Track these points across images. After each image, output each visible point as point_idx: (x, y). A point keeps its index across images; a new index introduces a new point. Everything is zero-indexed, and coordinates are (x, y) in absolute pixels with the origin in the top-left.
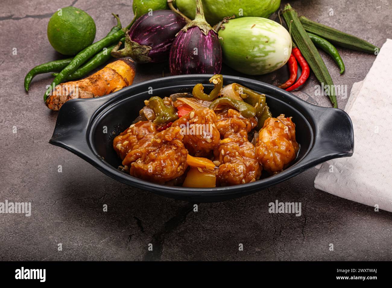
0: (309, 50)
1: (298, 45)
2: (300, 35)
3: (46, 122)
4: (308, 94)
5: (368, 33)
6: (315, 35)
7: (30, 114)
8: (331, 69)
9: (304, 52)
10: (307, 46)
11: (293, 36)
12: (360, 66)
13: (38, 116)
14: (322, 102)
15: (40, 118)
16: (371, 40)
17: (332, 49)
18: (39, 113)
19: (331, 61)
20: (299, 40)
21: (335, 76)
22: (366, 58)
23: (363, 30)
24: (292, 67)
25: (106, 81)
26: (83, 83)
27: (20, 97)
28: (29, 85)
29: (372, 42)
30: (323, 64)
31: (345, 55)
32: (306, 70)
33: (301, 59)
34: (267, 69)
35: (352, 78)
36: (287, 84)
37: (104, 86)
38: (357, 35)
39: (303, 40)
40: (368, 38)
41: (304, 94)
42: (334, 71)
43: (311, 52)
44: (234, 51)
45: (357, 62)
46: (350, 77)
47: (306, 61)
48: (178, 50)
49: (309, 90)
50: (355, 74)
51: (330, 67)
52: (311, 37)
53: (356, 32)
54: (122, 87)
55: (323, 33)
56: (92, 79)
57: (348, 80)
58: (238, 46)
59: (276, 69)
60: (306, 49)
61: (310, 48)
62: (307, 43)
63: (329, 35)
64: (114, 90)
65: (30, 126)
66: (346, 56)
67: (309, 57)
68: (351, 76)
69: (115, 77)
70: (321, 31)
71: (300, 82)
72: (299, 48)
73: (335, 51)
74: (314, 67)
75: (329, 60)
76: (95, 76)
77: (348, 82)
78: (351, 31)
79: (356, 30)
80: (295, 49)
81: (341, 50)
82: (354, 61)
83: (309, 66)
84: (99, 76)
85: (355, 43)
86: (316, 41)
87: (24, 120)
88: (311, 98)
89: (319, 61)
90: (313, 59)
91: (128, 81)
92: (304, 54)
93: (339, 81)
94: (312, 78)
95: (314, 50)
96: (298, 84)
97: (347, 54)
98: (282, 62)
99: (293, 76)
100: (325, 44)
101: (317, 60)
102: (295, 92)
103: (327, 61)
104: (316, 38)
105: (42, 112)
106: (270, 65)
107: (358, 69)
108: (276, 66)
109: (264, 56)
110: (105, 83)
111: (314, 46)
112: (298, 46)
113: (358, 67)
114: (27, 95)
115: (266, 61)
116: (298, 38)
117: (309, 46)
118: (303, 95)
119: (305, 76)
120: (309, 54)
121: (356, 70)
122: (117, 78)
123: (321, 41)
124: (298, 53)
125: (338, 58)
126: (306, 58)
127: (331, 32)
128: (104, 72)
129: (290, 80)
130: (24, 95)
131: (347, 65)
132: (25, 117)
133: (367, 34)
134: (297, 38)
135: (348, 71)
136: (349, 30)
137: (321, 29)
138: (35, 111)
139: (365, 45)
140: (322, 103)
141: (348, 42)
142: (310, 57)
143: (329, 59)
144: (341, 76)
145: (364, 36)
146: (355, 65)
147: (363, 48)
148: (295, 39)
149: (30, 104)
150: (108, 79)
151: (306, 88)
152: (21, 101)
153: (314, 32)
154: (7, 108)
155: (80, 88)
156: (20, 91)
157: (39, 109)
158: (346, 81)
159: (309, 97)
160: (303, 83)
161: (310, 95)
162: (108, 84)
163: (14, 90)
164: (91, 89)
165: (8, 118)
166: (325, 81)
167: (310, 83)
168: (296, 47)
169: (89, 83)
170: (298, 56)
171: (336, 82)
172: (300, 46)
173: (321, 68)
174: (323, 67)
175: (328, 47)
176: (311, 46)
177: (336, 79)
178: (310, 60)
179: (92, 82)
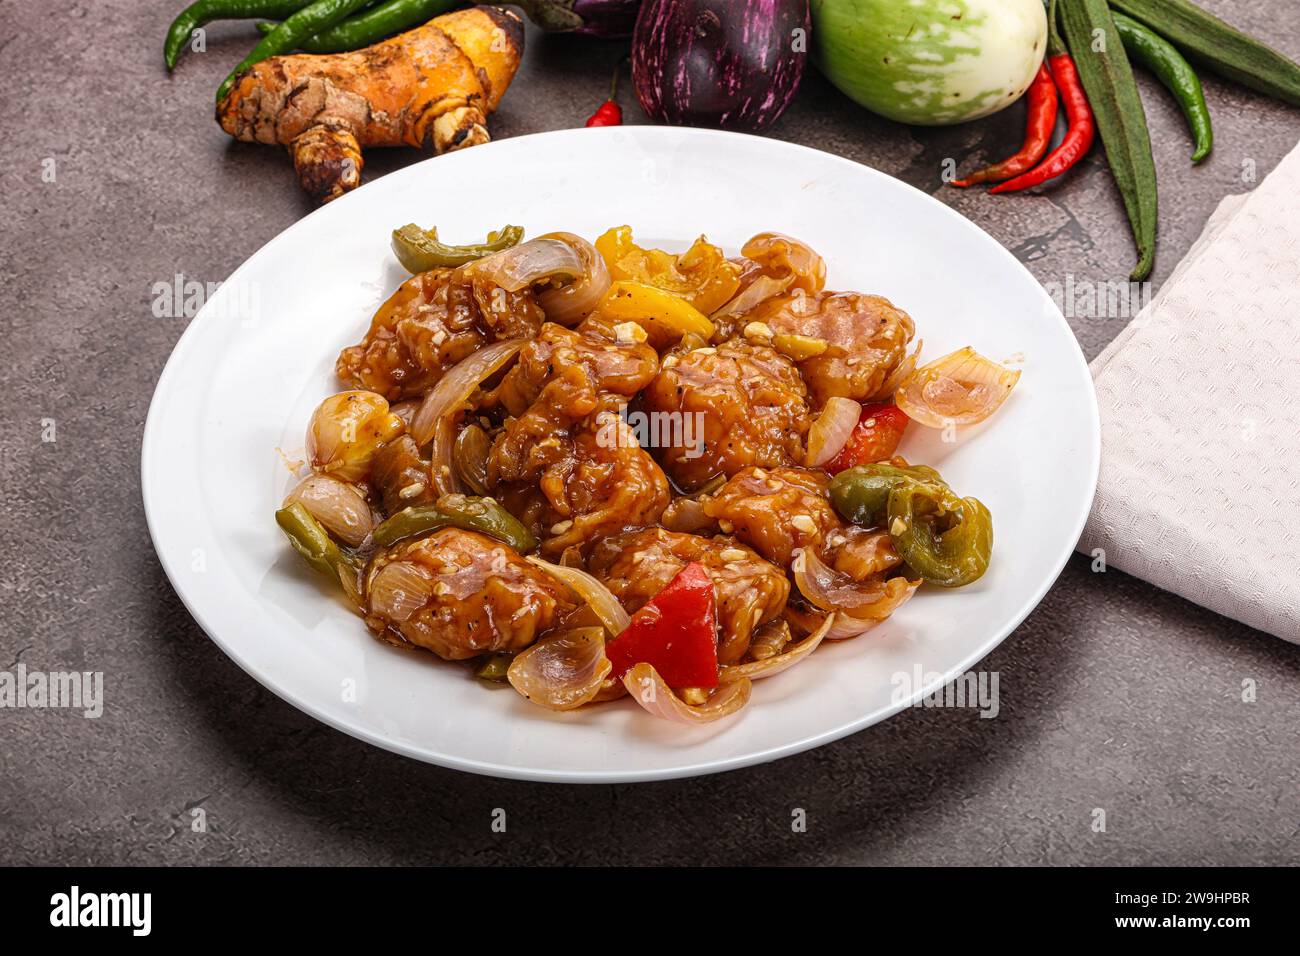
0: (1103, 70)
1: (1073, 47)
2: (1086, 16)
3: (204, 173)
4: (1070, 208)
6: (1138, 25)
7: (163, 141)
8: (1168, 141)
9: (1088, 72)
11: (1064, 15)
12: (1267, 148)
13: (186, 151)
14: (1106, 242)
15: (191, 159)
17: (1185, 77)
18: (192, 141)
19: (1175, 115)
20: (1078, 31)
21: (1174, 167)
22: (1291, 124)
24: (1037, 115)
25: (418, 67)
26: (344, 63)
27: (142, 83)
28: (178, 51)
30: (1140, 120)
31: (1227, 104)
32: (1082, 132)
33: (1076, 94)
34: (950, 109)
35: (1227, 179)
36: (1007, 169)
37: (407, 82)
38: (1283, 48)
41: (1058, 208)
42: (1176, 149)
43: (1108, 76)
44: (850, 33)
45: (1261, 133)
46: (1221, 178)
47: (1087, 104)
49: (1076, 199)
51: (1164, 135)
52: (1126, 29)
53: (1283, 37)
54: (465, 94)
55: (1167, 22)
56: (373, 54)
57: (1212, 186)
58: (862, 20)
59: (976, 112)
61: (1108, 62)
63: (1186, 29)
64: (436, 101)
65: (151, 179)
66: (1228, 109)
67: (1100, 90)
68: (1225, 174)
69: (449, 61)
70: (1163, 15)
71: (1050, 169)
72: (1075, 57)
73: (1191, 85)
74: (1109, 127)
75: (1170, 114)
76: (386, 49)
77: (1211, 191)
78: (1266, 30)
79: (1285, 30)
80: (1061, 58)
81: (1218, 85)
82: (1249, 126)
83: (1092, 119)
84: (399, 48)
85: (1263, 68)
86: (1139, 43)
87: (140, 156)
88: (1077, 223)
89: (1127, 109)
90: (1109, 98)
91: (490, 78)
92: (1085, 81)
93: (1182, 183)
94: (1097, 163)
95: (1122, 71)
96: (1041, 173)
97: (1233, 103)
98: (999, 92)
99: (1034, 144)
100: (1166, 57)
101: (1124, 104)
102: (1029, 198)
103: (1162, 116)
104: (1140, 33)
105: (203, 141)
106: (957, 95)
108: (977, 102)
109: (939, 64)
110: (414, 74)
111: (1126, 59)
112: (1074, 51)
113: (1257, 150)
114: (167, 81)
115: (946, 80)
116: (1079, 25)
117: (1107, 58)
118: (1054, 211)
119: (1074, 152)
120: (1100, 81)
122: (453, 64)
123: (1156, 46)
124: (1069, 75)
125: (1196, 109)
126: (1089, 92)
127: (1193, 23)
128: (417, 39)
129: (1021, 157)
130: (159, 80)
131: (1224, 139)
132: (145, 148)
134: (1075, 23)
135: (1220, 157)
136: (1260, 27)
137: (1165, 9)
138: (181, 135)
140: (1109, 245)
141: (1241, 63)
142: (1104, 90)
144: (1195, 172)
146: (1250, 141)
147: (1286, 87)
148: (1067, 28)
149: (171, 109)
150: (423, 64)
151: (1068, 189)
152: (144, 96)
153: (1138, 14)
154: (94, 111)
155: (331, 78)
156: (149, 63)
157: (194, 127)
158: (1207, 187)
159: (1069, 219)
160: (1060, 172)
161: (1075, 214)
162: (422, 79)
163: (131, 58)
164: (363, 85)
165: (90, 142)
166: (1131, 175)
167: (1088, 177)
168: (1064, 53)
169: (363, 67)
170: (1066, 84)
171: (1173, 188)
172: (1080, 51)
173: (1131, 131)
174: (1136, 130)
175: (1172, 69)
176: (1115, 56)
177: (1175, 176)
178: (1102, 100)
179: (371, 66)
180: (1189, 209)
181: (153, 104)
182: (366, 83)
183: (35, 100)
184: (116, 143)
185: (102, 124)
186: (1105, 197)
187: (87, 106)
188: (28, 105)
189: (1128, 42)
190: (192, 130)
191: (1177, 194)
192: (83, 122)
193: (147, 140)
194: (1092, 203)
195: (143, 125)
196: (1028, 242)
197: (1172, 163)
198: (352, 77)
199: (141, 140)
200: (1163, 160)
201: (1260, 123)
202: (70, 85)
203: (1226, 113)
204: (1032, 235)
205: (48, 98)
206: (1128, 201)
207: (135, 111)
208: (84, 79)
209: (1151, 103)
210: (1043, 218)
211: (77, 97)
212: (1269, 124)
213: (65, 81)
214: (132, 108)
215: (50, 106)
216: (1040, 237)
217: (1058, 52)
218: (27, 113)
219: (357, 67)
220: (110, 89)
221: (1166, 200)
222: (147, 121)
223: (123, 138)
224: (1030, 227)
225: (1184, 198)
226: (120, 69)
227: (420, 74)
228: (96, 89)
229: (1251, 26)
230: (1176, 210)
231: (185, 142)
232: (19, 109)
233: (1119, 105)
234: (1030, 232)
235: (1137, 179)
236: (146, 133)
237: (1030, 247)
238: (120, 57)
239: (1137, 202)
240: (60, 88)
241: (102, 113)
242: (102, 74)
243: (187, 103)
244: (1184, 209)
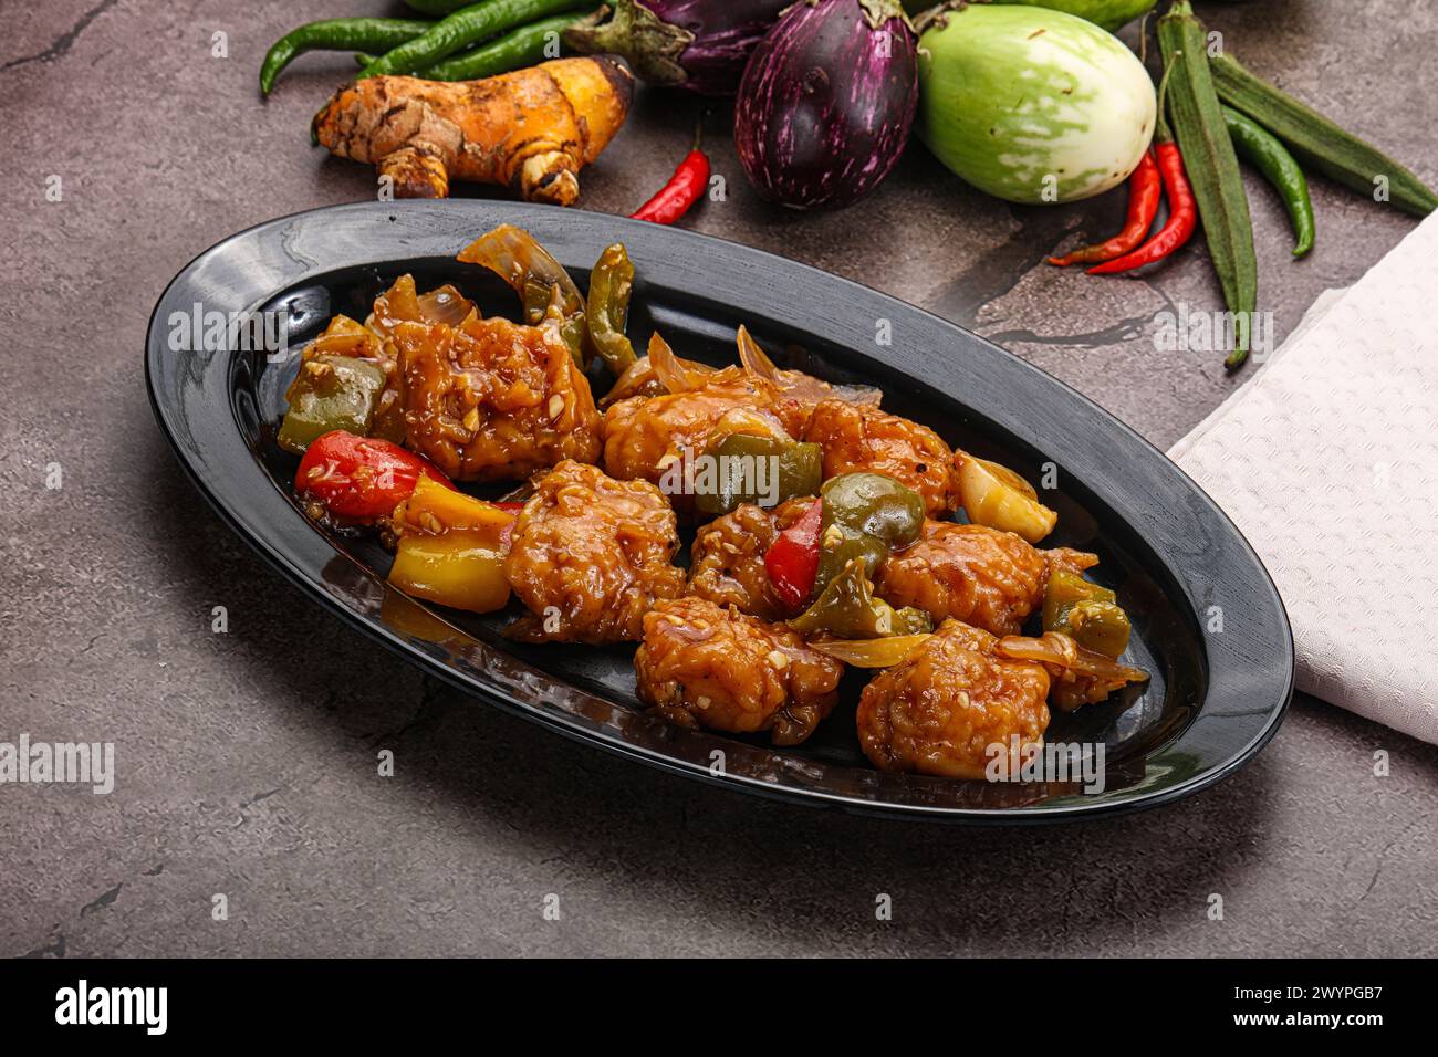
0: (1209, 158)
1: (1180, 135)
2: (1196, 106)
4: (1168, 294)
5: (1427, 150)
6: (1247, 120)
8: (1268, 234)
9: (1194, 160)
10: (1207, 145)
11: (1172, 103)
12: (1368, 247)
16: (1431, 174)
17: (1290, 173)
19: (1278, 211)
20: (1186, 120)
21: (1275, 260)
22: (1394, 227)
23: (1416, 139)
24: (1140, 199)
25: (519, 106)
26: (447, 91)
27: (236, 107)
28: (275, 77)
29: (1431, 183)
30: (1242, 210)
31: (1330, 204)
32: (1184, 220)
33: (1180, 183)
35: (1327, 275)
36: (1106, 250)
37: (506, 119)
38: (1391, 152)
39: (1200, 123)
40: (1423, 168)
41: (1155, 293)
42: (1277, 243)
43: (1213, 165)
44: (957, 103)
45: (1364, 233)
46: (1321, 274)
47: (1191, 193)
48: (772, 56)
49: (1174, 285)
50: (1342, 268)
51: (1267, 229)
52: (1234, 122)
53: (1391, 142)
54: (561, 139)
55: (1276, 118)
56: (477, 87)
57: (1311, 281)
58: (971, 90)
59: (1079, 192)
60: (1203, 152)
61: (1214, 152)
62: (1209, 133)
63: (1295, 127)
64: (531, 142)
66: (1332, 209)
67: (1204, 178)
68: (1325, 271)
69: (551, 103)
70: (1272, 111)
71: (1150, 253)
72: (1182, 146)
73: (1297, 180)
74: (1211, 216)
75: (1273, 209)
76: (492, 85)
77: (1310, 286)
78: (1374, 136)
79: (1393, 135)
80: (1166, 146)
81: (1323, 185)
82: (1352, 226)
83: (1195, 208)
84: (504, 84)
85: (1370, 168)
86: (1246, 136)
87: (229, 176)
88: (1174, 308)
89: (1231, 199)
90: (1214, 188)
91: (589, 128)
92: (1189, 169)
93: (1282, 276)
94: (1197, 251)
95: (1228, 162)
96: (1141, 257)
97: (1337, 203)
98: (1104, 171)
99: (1135, 228)
100: (1273, 152)
101: (1228, 195)
102: (1127, 281)
103: (1265, 211)
104: (1248, 128)
106: (1061, 171)
107: (1356, 255)
108: (1081, 180)
109: (1046, 138)
110: (514, 110)
111: (1232, 151)
112: (1181, 140)
113: (1359, 248)
114: (262, 107)
115: (1051, 155)
116: (1187, 114)
117: (1214, 147)
118: (1151, 295)
119: (1174, 237)
120: (1205, 170)
121: (1351, 257)
122: (554, 108)
123: (1262, 140)
124: (1173, 163)
125: (1300, 205)
126: (1194, 181)
127: (1301, 121)
128: (524, 78)
129: (1120, 239)
130: (253, 106)
133: (1423, 155)
134: (1183, 113)
136: (1368, 132)
137: (1274, 106)
139: (1401, 184)
141: (1348, 163)
142: (1209, 179)
143: (1273, 206)
144: (1295, 267)
145: (1411, 159)
146: (1352, 241)
148: (1174, 115)
149: (264, 134)
150: (524, 103)
151: (1166, 274)
152: (237, 119)
153: (1247, 109)
154: (187, 130)
155: (431, 103)
156: (243, 88)
157: (287, 154)
158: (1306, 281)
159: (1165, 303)
160: (1160, 257)
161: (1172, 299)
162: (521, 118)
163: (225, 82)
164: (461, 115)
165: (181, 159)
166: (1232, 263)
167: (1186, 264)
168: (1170, 140)
169: (464, 98)
170: (1170, 172)
171: (1272, 280)
172: (1187, 139)
173: (1234, 221)
174: (1239, 220)
175: (1278, 165)
176: (1222, 147)
177: (1274, 269)
178: (1206, 189)
179: (473, 98)
180: (1288, 301)
181: (247, 129)
182: (464, 112)
183: (127, 114)
184: (208, 162)
185: (194, 142)
186: (1204, 285)
187: (180, 124)
188: (120, 118)
189: (1235, 135)
190: (284, 157)
191: (1276, 286)
192: (175, 139)
193: (239, 162)
194: (1189, 290)
195: (235, 147)
196: (1123, 323)
197: (1272, 257)
198: (451, 105)
199: (233, 161)
200: (1263, 253)
201: (1364, 223)
202: (164, 103)
203: (1329, 212)
204: (1129, 316)
205: (140, 114)
206: (1227, 288)
207: (228, 133)
208: (177, 98)
209: (1255, 198)
210: (1140, 301)
211: (171, 115)
212: (1371, 226)
213: (157, 99)
214: (225, 130)
215: (142, 121)
216: (1136, 319)
217: (1164, 139)
218: (119, 126)
219: (459, 97)
220: (203, 109)
221: (1265, 291)
222: (240, 144)
223: (215, 158)
224: (1126, 309)
225: (1282, 291)
226: (214, 91)
227: (519, 112)
228: (189, 109)
229: (1359, 130)
230: (1274, 302)
231: (277, 168)
232: (111, 121)
233: (1223, 194)
234: (1126, 313)
235: (1238, 268)
236: (238, 155)
237: (1125, 328)
238: (215, 80)
239: (1235, 290)
240: (153, 105)
241: (195, 132)
242: (196, 95)
243: (281, 130)
244: (1283, 301)
